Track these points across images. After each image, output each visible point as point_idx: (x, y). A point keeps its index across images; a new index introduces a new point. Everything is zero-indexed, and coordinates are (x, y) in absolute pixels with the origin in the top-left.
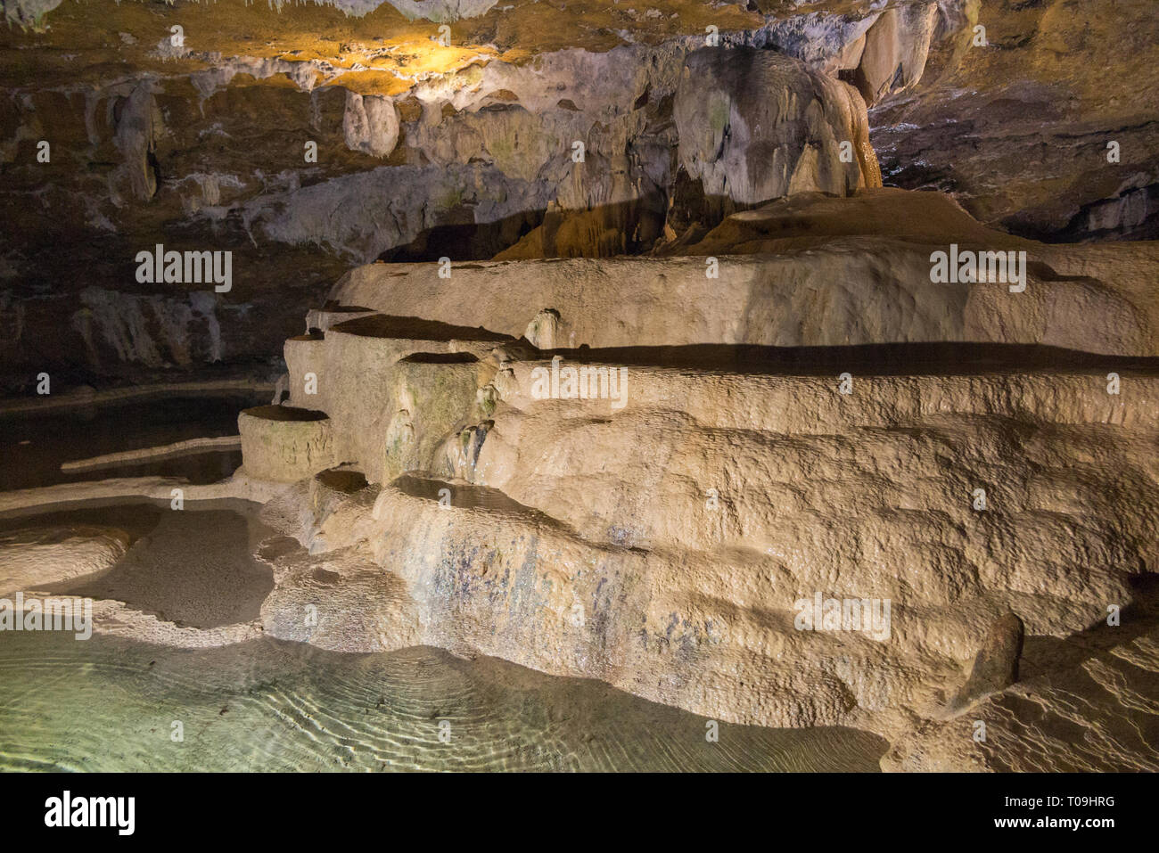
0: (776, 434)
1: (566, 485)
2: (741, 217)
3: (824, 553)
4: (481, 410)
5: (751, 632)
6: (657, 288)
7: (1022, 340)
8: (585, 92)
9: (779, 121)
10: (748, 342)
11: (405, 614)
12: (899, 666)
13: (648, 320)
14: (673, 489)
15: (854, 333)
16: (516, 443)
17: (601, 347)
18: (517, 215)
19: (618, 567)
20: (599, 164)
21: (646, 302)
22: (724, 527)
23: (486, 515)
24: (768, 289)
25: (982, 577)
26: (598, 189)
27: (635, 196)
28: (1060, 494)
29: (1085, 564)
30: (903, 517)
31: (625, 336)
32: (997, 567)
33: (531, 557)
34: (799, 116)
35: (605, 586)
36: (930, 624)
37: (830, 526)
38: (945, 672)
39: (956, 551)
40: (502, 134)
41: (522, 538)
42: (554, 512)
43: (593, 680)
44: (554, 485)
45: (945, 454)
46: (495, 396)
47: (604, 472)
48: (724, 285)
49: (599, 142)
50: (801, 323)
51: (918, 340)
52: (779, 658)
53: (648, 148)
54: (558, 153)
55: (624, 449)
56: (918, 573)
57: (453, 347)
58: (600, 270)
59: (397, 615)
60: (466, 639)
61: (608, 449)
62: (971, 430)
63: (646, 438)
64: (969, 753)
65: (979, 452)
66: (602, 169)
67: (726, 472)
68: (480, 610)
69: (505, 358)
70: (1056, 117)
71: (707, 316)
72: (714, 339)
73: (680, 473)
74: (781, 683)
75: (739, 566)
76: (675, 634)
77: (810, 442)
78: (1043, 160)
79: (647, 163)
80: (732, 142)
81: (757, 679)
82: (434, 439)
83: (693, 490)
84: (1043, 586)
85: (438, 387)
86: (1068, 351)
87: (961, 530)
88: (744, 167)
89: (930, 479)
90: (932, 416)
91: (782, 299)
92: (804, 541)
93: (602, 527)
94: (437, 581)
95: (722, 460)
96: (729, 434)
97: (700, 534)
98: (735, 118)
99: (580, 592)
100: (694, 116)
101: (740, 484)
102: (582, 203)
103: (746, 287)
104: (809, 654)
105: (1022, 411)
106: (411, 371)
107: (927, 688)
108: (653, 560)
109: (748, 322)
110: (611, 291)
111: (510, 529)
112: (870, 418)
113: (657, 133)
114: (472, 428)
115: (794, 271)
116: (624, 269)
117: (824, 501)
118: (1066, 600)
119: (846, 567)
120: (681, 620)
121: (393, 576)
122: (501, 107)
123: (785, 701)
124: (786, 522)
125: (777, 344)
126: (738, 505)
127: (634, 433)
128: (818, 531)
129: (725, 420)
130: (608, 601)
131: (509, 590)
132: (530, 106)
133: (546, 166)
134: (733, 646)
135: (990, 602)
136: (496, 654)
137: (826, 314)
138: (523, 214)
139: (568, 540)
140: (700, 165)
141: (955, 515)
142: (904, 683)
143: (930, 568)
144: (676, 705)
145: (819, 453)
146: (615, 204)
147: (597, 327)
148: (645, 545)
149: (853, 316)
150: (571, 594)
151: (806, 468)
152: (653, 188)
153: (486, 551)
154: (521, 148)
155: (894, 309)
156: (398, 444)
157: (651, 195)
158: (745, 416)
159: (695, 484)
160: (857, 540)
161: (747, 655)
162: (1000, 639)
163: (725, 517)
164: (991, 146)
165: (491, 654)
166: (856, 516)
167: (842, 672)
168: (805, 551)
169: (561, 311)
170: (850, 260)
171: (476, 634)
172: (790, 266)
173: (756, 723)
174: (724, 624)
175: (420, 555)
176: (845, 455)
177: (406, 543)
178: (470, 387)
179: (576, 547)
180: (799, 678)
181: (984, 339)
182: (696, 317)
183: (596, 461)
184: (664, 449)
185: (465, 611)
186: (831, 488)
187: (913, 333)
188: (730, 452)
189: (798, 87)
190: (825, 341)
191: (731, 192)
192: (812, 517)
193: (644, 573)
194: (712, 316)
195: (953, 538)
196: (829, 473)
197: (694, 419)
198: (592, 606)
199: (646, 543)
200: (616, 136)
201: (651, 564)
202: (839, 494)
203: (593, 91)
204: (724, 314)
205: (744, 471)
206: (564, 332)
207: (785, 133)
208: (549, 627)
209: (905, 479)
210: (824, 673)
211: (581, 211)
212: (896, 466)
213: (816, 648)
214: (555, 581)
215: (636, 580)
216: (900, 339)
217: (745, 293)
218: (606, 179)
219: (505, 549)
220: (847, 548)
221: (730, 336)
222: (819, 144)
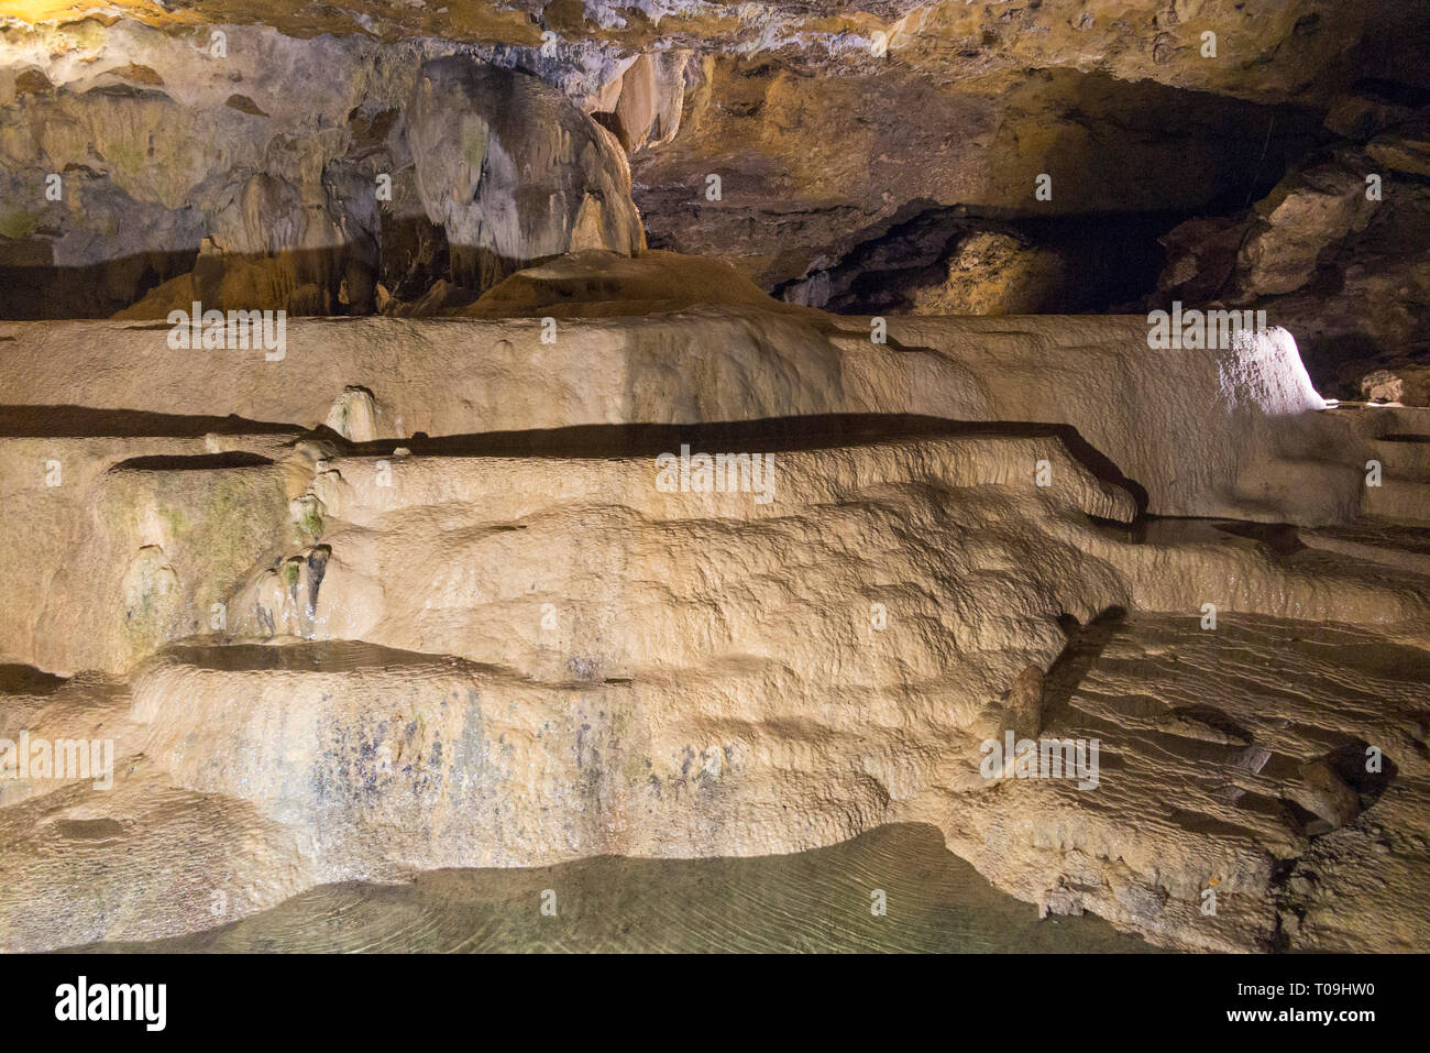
0: (736, 522)
1: (485, 616)
2: (533, 274)
3: (826, 644)
4: (302, 533)
5: (777, 748)
6: (501, 356)
7: (894, 410)
8: (275, 89)
9: (551, 161)
10: (639, 421)
11: (275, 848)
12: (919, 748)
13: (502, 400)
14: (643, 599)
15: (751, 406)
16: (375, 571)
17: (445, 434)
18: (137, 257)
19: (601, 707)
20: (284, 193)
21: (495, 374)
22: (713, 633)
23: (385, 675)
24: (647, 359)
25: (958, 642)
26: (285, 228)
27: (340, 241)
28: (991, 552)
29: (1029, 615)
30: (884, 593)
31: (477, 419)
32: (968, 629)
33: (474, 718)
34: (573, 160)
35: (588, 735)
36: (933, 696)
37: (824, 615)
38: (958, 742)
39: (934, 619)
40: (128, 133)
41: (455, 695)
42: (477, 655)
43: (596, 858)
44: (464, 620)
45: (897, 525)
46: (319, 511)
47: (535, 591)
48: (592, 353)
49: (281, 162)
50: (696, 397)
51: (809, 413)
52: (809, 770)
53: (348, 178)
54: (218, 172)
55: (559, 558)
56: (912, 650)
57: (213, 445)
58: (414, 333)
59: (261, 851)
60: (388, 857)
61: (535, 562)
62: (908, 499)
63: (586, 542)
64: (1057, 803)
65: (920, 520)
66: (289, 201)
67: (701, 572)
68: (398, 810)
69: (321, 456)
70: (771, 192)
71: (578, 392)
72: (594, 418)
73: (643, 578)
74: (822, 796)
75: (743, 676)
76: (693, 771)
77: (774, 526)
78: (750, 236)
79: (349, 199)
80: (493, 182)
81: (797, 798)
82: (221, 584)
83: (668, 597)
84: (1006, 642)
85: (220, 505)
86: (934, 418)
87: (932, 598)
88: (514, 215)
89: (893, 551)
90: (868, 488)
91: (667, 369)
92: (803, 635)
93: (560, 661)
94: (320, 787)
95: (692, 557)
96: (687, 525)
97: (687, 648)
98: (497, 152)
99: (554, 750)
100: (441, 142)
101: (717, 581)
102: (258, 245)
103: (621, 356)
104: (836, 757)
105: (932, 477)
106: (163, 483)
107: (950, 762)
108: (641, 690)
109: (634, 397)
110: (440, 361)
111: (433, 686)
112: (820, 495)
113: (358, 160)
114: (300, 559)
115: (673, 337)
116: (449, 332)
117: (808, 588)
118: (1025, 650)
119: (846, 655)
120: (697, 753)
121: (223, 798)
122: (131, 90)
123: (834, 813)
124: (779, 618)
125: (674, 422)
126: (722, 606)
127: (568, 537)
128: (814, 621)
129: (677, 511)
130: (596, 753)
131: (444, 770)
132: (184, 97)
133: (200, 188)
134: (760, 769)
135: (970, 664)
136: (441, 866)
137: (720, 385)
138: (147, 256)
139: (520, 686)
140: (447, 206)
141: (923, 585)
142: (929, 763)
143: (921, 641)
144: (716, 855)
145: (788, 538)
146: (312, 250)
147: (434, 410)
148: (622, 673)
149: (748, 390)
150: (543, 755)
151: (781, 555)
152: (360, 232)
153: (402, 725)
154: (158, 158)
155: (782, 379)
156: (152, 598)
157: (360, 241)
158: (698, 503)
159: (667, 589)
160: (850, 624)
161: (778, 774)
162: (1031, 692)
163: (713, 622)
164: (710, 215)
165: (434, 867)
166: (843, 599)
167: (872, 767)
168: (807, 644)
169: (373, 388)
170: (727, 325)
171: (401, 845)
172: (668, 331)
173: (811, 846)
174: (744, 746)
175: (273, 755)
176: (813, 536)
177: (239, 743)
178: (277, 500)
179: (534, 693)
180: (836, 785)
181: (863, 411)
182: (564, 392)
183: (518, 580)
184: (615, 552)
185: (373, 819)
186: (811, 574)
187: (803, 406)
188: (698, 547)
189: (571, 125)
190: (725, 416)
191: (494, 242)
192: (803, 606)
193: (635, 707)
194: (586, 391)
195: (930, 609)
196: (803, 558)
197: (638, 513)
198: (575, 765)
199: (623, 672)
200: (308, 156)
201: (639, 694)
202: (820, 578)
203: (286, 89)
204: (601, 387)
205: (719, 566)
206: (386, 417)
207: (559, 179)
208: (520, 805)
209: (871, 555)
210: (856, 773)
211: (258, 257)
212: (862, 542)
213: (842, 749)
214: (518, 742)
215: (627, 718)
216: (794, 413)
217: (621, 363)
218: (296, 214)
219: (430, 716)
220: (844, 635)
221: (615, 413)
222: (599, 194)
